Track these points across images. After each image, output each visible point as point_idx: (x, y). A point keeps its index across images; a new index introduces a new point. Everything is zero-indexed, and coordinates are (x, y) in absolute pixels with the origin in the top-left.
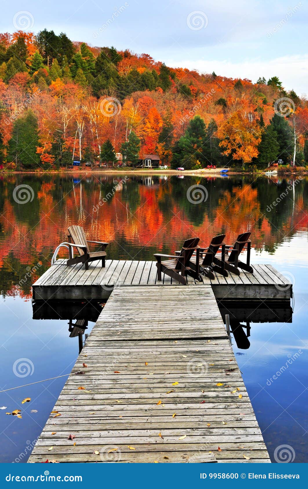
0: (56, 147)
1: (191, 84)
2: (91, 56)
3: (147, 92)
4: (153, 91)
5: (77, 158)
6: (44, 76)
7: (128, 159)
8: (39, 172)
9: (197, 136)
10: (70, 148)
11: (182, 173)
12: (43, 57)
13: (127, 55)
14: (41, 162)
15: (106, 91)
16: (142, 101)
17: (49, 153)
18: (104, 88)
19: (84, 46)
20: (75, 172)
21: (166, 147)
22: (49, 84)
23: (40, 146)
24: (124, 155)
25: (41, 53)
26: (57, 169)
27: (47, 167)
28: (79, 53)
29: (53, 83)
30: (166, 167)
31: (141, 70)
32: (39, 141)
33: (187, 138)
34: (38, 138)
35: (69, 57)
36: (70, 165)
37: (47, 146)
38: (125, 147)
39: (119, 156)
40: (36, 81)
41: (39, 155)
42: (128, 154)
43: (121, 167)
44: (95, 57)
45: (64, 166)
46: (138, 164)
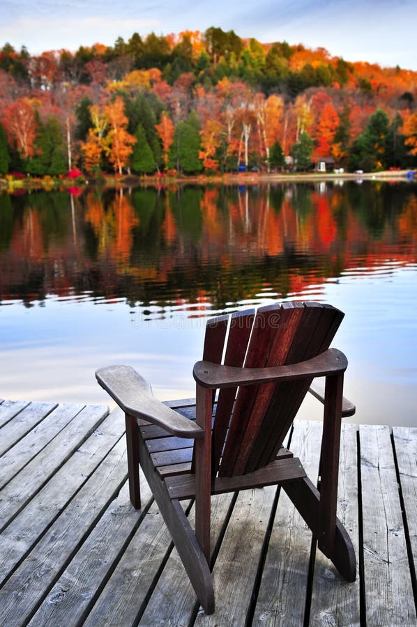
0: (219, 151)
1: (372, 77)
2: (261, 51)
3: (322, 88)
4: (328, 87)
5: (243, 163)
6: (209, 75)
7: (299, 163)
8: (202, 180)
9: (378, 133)
10: (235, 152)
11: (360, 176)
12: (210, 54)
13: (300, 49)
14: (204, 168)
15: (276, 88)
16: (316, 97)
17: (212, 158)
18: (274, 86)
19: (253, 41)
20: (241, 179)
21: (342, 148)
22: (215, 83)
23: (203, 150)
24: (294, 158)
25: (207, 51)
26: (221, 175)
27: (210, 173)
28: (248, 48)
29: (220, 82)
30: (342, 170)
31: (315, 64)
32: (202, 145)
33: (366, 136)
34: (201, 142)
35: (237, 53)
36: (235, 171)
37: (210, 151)
38: (295, 148)
39: (288, 160)
40: (202, 81)
41: (202, 160)
42: (299, 157)
43: (291, 172)
44: (266, 53)
45: (229, 171)
46: (312, 168)
